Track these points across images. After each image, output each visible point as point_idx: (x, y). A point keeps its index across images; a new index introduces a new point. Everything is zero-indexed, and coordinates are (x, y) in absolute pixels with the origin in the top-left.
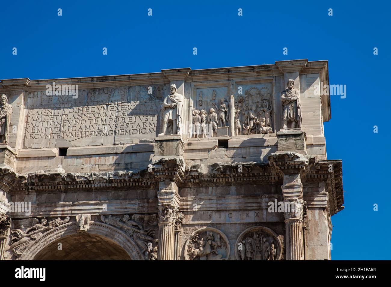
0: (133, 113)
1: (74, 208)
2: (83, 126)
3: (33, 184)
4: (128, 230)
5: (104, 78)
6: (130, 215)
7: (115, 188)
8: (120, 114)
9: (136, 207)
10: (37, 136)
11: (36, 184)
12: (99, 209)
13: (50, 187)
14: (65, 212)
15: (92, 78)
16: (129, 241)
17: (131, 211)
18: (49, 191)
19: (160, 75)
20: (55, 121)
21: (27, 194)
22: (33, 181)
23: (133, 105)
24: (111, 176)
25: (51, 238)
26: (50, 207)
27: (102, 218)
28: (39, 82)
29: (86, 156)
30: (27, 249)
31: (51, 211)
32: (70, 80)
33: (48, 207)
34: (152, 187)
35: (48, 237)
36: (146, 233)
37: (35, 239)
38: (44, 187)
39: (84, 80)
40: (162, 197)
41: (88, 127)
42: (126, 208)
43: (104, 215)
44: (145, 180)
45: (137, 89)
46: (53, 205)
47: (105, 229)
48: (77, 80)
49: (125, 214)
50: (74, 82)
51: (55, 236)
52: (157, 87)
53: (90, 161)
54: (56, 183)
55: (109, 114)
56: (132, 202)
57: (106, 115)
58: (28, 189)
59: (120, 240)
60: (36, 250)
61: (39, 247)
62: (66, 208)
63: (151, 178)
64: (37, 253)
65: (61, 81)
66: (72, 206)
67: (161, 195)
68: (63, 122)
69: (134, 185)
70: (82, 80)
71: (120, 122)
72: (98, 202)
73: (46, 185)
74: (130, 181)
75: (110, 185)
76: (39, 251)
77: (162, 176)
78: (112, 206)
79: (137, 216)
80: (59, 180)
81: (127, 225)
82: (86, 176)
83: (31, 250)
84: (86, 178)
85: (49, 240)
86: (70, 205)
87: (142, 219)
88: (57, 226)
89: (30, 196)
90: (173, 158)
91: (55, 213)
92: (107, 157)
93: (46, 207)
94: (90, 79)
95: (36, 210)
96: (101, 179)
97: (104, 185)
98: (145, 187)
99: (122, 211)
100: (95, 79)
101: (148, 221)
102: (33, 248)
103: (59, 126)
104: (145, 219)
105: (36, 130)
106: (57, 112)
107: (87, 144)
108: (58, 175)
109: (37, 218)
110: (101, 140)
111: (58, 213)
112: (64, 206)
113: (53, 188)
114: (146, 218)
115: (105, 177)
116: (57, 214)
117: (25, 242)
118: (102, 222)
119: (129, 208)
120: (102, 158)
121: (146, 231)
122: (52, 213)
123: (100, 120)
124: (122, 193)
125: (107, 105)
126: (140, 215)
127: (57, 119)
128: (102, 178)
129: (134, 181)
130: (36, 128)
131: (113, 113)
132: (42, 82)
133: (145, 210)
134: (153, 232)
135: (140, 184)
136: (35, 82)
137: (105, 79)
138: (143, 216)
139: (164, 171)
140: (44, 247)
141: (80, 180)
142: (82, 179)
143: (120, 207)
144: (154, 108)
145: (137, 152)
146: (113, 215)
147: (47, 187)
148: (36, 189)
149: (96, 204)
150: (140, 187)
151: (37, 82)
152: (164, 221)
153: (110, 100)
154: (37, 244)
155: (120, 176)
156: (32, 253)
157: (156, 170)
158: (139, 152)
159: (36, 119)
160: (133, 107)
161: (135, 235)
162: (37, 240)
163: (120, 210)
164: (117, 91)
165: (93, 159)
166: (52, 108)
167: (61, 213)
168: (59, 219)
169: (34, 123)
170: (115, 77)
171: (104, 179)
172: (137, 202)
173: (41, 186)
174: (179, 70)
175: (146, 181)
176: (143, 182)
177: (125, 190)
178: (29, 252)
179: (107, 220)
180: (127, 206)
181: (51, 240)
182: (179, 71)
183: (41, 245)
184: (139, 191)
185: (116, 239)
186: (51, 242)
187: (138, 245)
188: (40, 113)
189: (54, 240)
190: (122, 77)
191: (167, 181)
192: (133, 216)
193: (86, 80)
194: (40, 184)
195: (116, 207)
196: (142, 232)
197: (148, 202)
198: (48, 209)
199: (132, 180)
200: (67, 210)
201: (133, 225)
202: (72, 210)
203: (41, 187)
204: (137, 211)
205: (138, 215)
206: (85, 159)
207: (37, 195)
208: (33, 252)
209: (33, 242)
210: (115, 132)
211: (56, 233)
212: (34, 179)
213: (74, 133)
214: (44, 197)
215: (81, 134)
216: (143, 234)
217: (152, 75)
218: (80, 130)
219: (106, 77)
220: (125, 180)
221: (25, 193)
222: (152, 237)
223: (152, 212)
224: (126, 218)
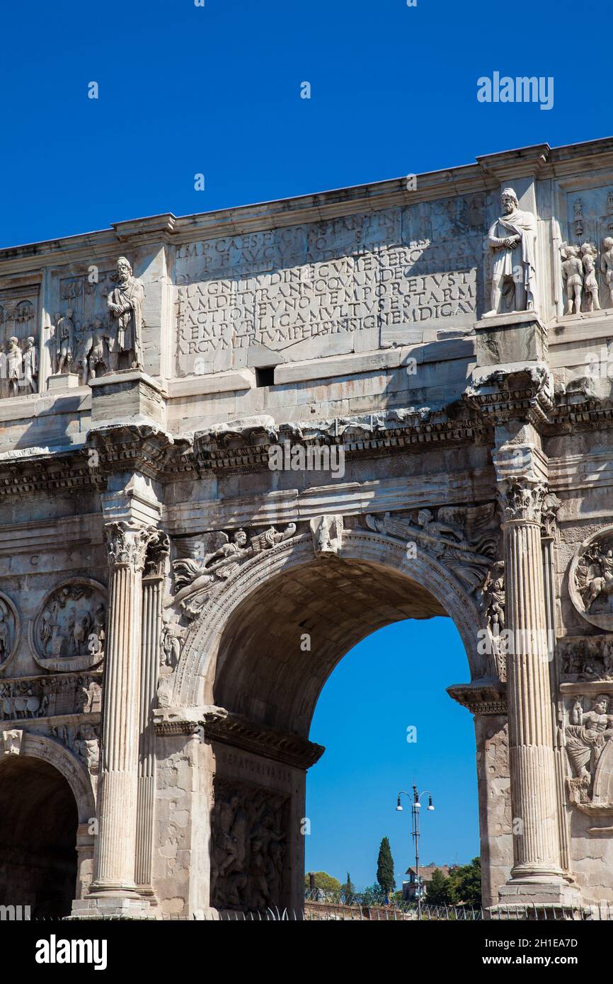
0: (419, 269)
1: (303, 502)
2: (305, 313)
3: (206, 455)
4: (432, 543)
5: (343, 194)
6: (433, 509)
7: (393, 451)
8: (387, 275)
9: (446, 489)
10: (204, 346)
11: (213, 456)
12: (360, 501)
13: (245, 458)
14: (285, 514)
15: (315, 197)
16: (435, 569)
17: (433, 500)
18: (244, 469)
19: (474, 170)
20: (242, 307)
21: (195, 478)
22: (207, 448)
23: (415, 251)
24: (381, 423)
25: (259, 575)
26: (250, 503)
27: (370, 522)
28: (197, 220)
29: (319, 382)
30: (210, 602)
31: (252, 514)
32: (266, 207)
33: (246, 504)
34: (477, 440)
35: (252, 571)
36: (474, 549)
37: (225, 578)
38: (233, 460)
39: (297, 203)
40: (504, 463)
41: (317, 314)
42: (422, 494)
43: (372, 515)
44: (459, 425)
45: (423, 210)
46: (256, 499)
47: (377, 546)
48: (280, 206)
49: (421, 509)
50: (274, 210)
51: (268, 569)
52: (469, 200)
53: (329, 393)
54: (258, 449)
55: (361, 278)
56: (435, 480)
57: (355, 280)
58: (198, 468)
59: (415, 568)
60: (230, 602)
61: (236, 594)
62: (286, 505)
63: (473, 420)
64: (233, 607)
65: (245, 211)
66: (299, 498)
67: (502, 456)
68: (258, 308)
69: (435, 439)
70: (292, 204)
71: (389, 293)
72: (356, 484)
73: (235, 455)
74: (424, 431)
75: (380, 444)
76: (237, 603)
77: (498, 413)
78: (388, 492)
79: (450, 511)
80: (263, 443)
81: (429, 534)
82: (323, 428)
83: (219, 602)
84: (323, 432)
85: (255, 577)
86: (293, 498)
87: (460, 517)
88: (270, 546)
89: (204, 482)
90: (522, 369)
91: (263, 517)
92: (367, 381)
93: (240, 505)
94: (311, 200)
95: (220, 513)
96: (358, 432)
97: (367, 445)
98: (462, 442)
99: (413, 502)
100: (322, 198)
101: (476, 520)
102: (223, 598)
103: (250, 317)
104: (469, 516)
105: (202, 332)
106: (243, 284)
107: (317, 354)
108: (261, 430)
109: (223, 531)
110: (349, 340)
111: (269, 516)
112: (281, 499)
113: (251, 461)
114: (471, 513)
115: (366, 427)
116: (268, 520)
117: (205, 585)
118: (370, 530)
119: (429, 494)
120: (356, 382)
121: (475, 544)
122: (256, 517)
123: (342, 295)
124: (408, 461)
125: (356, 258)
126: (456, 509)
127: (244, 302)
128: (359, 428)
129: (434, 429)
130: (202, 328)
131: (371, 274)
132: (201, 219)
133: (467, 495)
134: (491, 545)
135: (449, 435)
136: (186, 222)
137: (345, 195)
138: (462, 509)
139: (503, 400)
140: (246, 595)
141: (311, 437)
142: (315, 435)
143: (406, 492)
144: (468, 252)
145: (434, 363)
146: (393, 513)
147: (239, 459)
148: (214, 466)
149: (352, 490)
150: (449, 443)
151: (191, 221)
152: (514, 517)
153: (361, 244)
154: (232, 589)
155: (401, 422)
156: (222, 610)
157: (483, 399)
158: (440, 362)
159: (197, 305)
160: (416, 256)
161: (448, 554)
162: (230, 579)
163: (408, 500)
164: (375, 223)
165: (335, 386)
166: (232, 278)
167: (275, 515)
168: (273, 529)
169: (195, 316)
170: (367, 187)
171: (365, 431)
172: (447, 478)
173: (225, 457)
174: (519, 152)
175: (463, 427)
176: (456, 431)
177: (416, 454)
178: (216, 607)
179: (380, 526)
180: (423, 490)
181: (260, 579)
182: (519, 154)
183: (239, 591)
184: (448, 453)
185: (404, 566)
186: (261, 582)
187: (457, 577)
188: (205, 291)
189: (268, 577)
190: (383, 186)
191: (513, 422)
192: (441, 512)
193: (302, 201)
194: (222, 454)
195: (400, 493)
196: (464, 546)
197: (472, 477)
198: (247, 509)
199: (428, 429)
200: (290, 509)
201: (442, 533)
202: (298, 507)
203: (226, 461)
204: (447, 499)
205: (452, 509)
206: (316, 388)
207: (219, 479)
208: (224, 607)
209: (222, 585)
210: (380, 319)
211: (269, 561)
212: (208, 444)
213: (285, 330)
214: (234, 482)
215: (302, 331)
216: (468, 551)
217: (455, 172)
218: (299, 323)
219: (346, 191)
220: (413, 430)
221: (192, 476)
222: (488, 555)
223: (484, 498)
224: (424, 517)
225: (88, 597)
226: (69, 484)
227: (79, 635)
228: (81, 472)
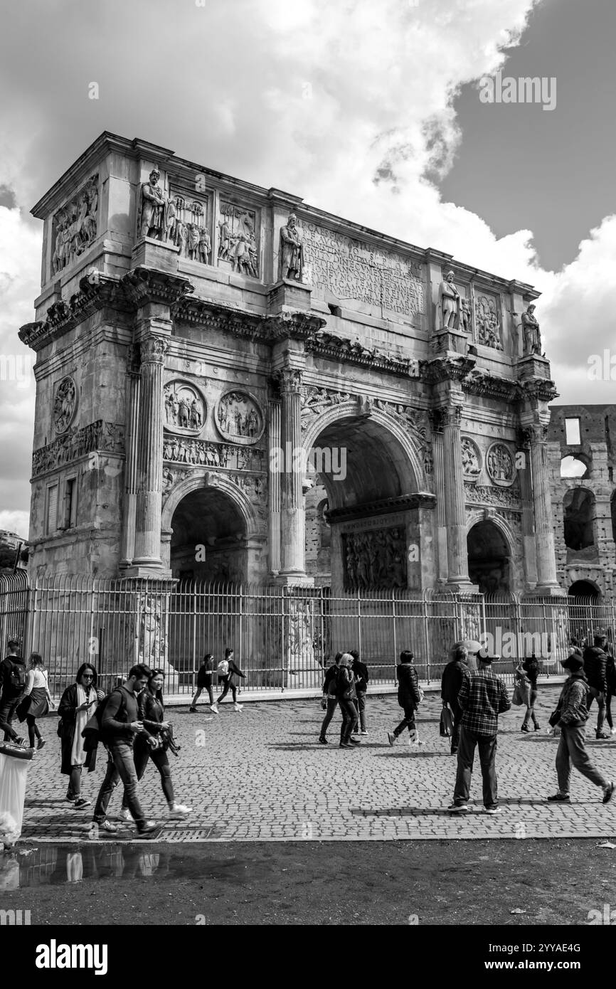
0: (396, 286)
1: (354, 385)
2: (350, 284)
3: (317, 344)
6: (405, 407)
9: (409, 399)
11: (320, 345)
12: (377, 392)
13: (332, 352)
14: (346, 388)
17: (405, 402)
18: (329, 357)
22: (319, 340)
23: (394, 276)
24: (394, 358)
25: (334, 416)
26: (331, 377)
27: (380, 403)
29: (360, 324)
30: (312, 424)
31: (331, 382)
33: (329, 377)
34: (421, 380)
35: (331, 414)
37: (319, 413)
38: (326, 351)
41: (355, 287)
42: (401, 398)
43: (381, 401)
45: (397, 258)
46: (335, 376)
47: (383, 417)
49: (401, 405)
51: (338, 414)
52: (413, 263)
53: (364, 332)
54: (341, 350)
55: (373, 278)
56: (405, 392)
59: (397, 433)
60: (320, 427)
61: (323, 423)
62: (347, 383)
64: (321, 430)
66: (352, 382)
68: (328, 271)
72: (377, 383)
75: (389, 367)
78: (388, 392)
80: (345, 348)
83: (316, 426)
85: (331, 418)
86: (350, 381)
87: (413, 414)
88: (338, 403)
91: (336, 386)
92: (380, 333)
93: (327, 376)
96: (382, 358)
97: (383, 366)
99: (398, 400)
101: (418, 417)
102: (318, 423)
103: (325, 274)
104: (416, 414)
107: (357, 309)
109: (317, 387)
110: (369, 308)
111: (339, 386)
115: (387, 357)
116: (338, 388)
118: (379, 408)
119: (404, 399)
120: (375, 331)
121: (418, 428)
122: (333, 385)
123: (365, 283)
125: (371, 267)
126: (413, 409)
127: (321, 264)
128: (384, 357)
131: (377, 278)
133: (417, 404)
134: (424, 430)
138: (415, 410)
141: (365, 353)
142: (367, 353)
143: (396, 395)
144: (414, 288)
145: (406, 336)
150: (411, 377)
153: (373, 261)
154: (321, 420)
156: (316, 430)
158: (408, 336)
161: (410, 429)
162: (321, 414)
163: (396, 399)
164: (378, 253)
166: (316, 248)
168: (339, 394)
171: (386, 359)
172: (410, 393)
173: (324, 348)
177: (398, 377)
178: (314, 428)
179: (384, 408)
180: (402, 396)
181: (334, 418)
182: (444, 255)
183: (325, 422)
184: (409, 382)
185: (393, 430)
186: (334, 420)
187: (414, 442)
189: (337, 419)
192: (407, 408)
194: (324, 346)
195: (393, 394)
197: (420, 396)
198: (329, 379)
200: (348, 386)
202: (352, 387)
203: (323, 350)
204: (410, 405)
205: (411, 409)
206: (359, 328)
207: (314, 358)
208: (318, 428)
209: (316, 416)
210: (381, 303)
211: (338, 410)
212: (319, 338)
213: (341, 289)
215: (349, 293)
216: (417, 431)
218: (348, 289)
220: (403, 366)
222: (423, 435)
223: (422, 408)
224: (401, 409)
225: (245, 402)
226: (240, 331)
227: (243, 424)
228: (251, 328)
